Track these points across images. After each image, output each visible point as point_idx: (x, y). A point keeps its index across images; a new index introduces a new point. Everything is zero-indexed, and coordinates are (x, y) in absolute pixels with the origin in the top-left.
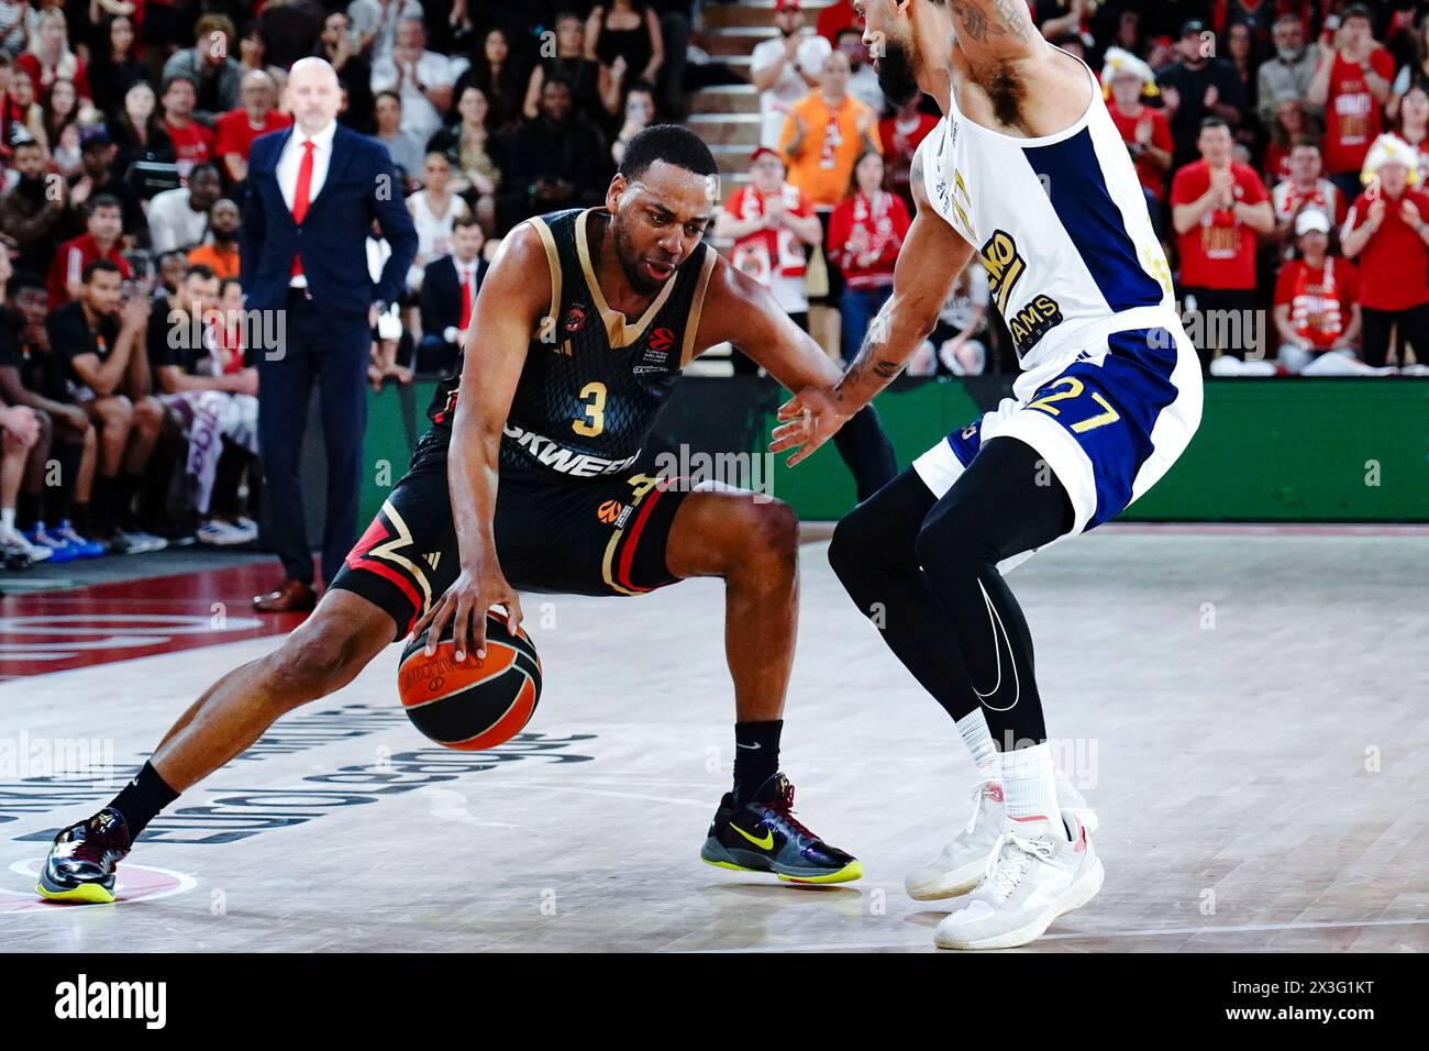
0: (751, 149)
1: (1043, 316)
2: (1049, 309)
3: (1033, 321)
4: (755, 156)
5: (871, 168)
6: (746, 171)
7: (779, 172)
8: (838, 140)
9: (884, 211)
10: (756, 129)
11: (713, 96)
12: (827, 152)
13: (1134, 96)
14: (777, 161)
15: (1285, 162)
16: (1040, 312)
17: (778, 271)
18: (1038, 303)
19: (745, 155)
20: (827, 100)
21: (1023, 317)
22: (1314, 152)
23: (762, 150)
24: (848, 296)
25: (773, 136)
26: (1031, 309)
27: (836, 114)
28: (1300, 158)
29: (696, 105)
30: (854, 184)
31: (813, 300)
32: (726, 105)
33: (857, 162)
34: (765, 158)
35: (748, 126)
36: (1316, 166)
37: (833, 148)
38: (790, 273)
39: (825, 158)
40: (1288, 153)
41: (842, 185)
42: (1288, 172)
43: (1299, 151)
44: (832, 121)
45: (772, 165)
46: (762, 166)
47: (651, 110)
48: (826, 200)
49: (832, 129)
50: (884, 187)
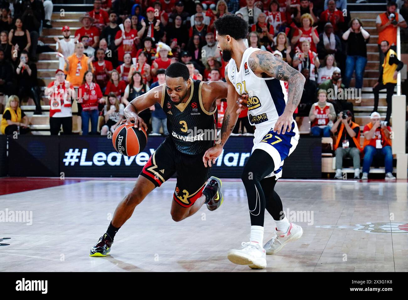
0: (56, 70)
1: (263, 118)
2: (265, 117)
3: (261, 118)
4: (57, 72)
5: (89, 76)
6: (54, 77)
7: (64, 77)
8: (80, 68)
9: (93, 88)
10: (57, 64)
11: (45, 55)
12: (78, 71)
13: (166, 56)
14: (63, 73)
15: (209, 75)
16: (263, 117)
17: (63, 105)
18: (263, 115)
19: (54, 72)
20: (77, 56)
21: (258, 117)
22: (217, 72)
23: (59, 70)
24: (83, 113)
25: (62, 67)
26: (261, 116)
27: (80, 60)
28: (213, 74)
29: (41, 57)
30: (85, 80)
31: (73, 114)
32: (49, 58)
33: (85, 74)
34: (60, 72)
35: (55, 63)
36: (218, 76)
37: (79, 70)
38: (67, 106)
39: (77, 73)
40: (210, 72)
41: (81, 80)
42: (210, 78)
43: (213, 72)
44: (79, 62)
45: (62, 74)
46: (59, 75)
47: (27, 59)
48: (77, 85)
49: (79, 65)
50: (93, 81)
